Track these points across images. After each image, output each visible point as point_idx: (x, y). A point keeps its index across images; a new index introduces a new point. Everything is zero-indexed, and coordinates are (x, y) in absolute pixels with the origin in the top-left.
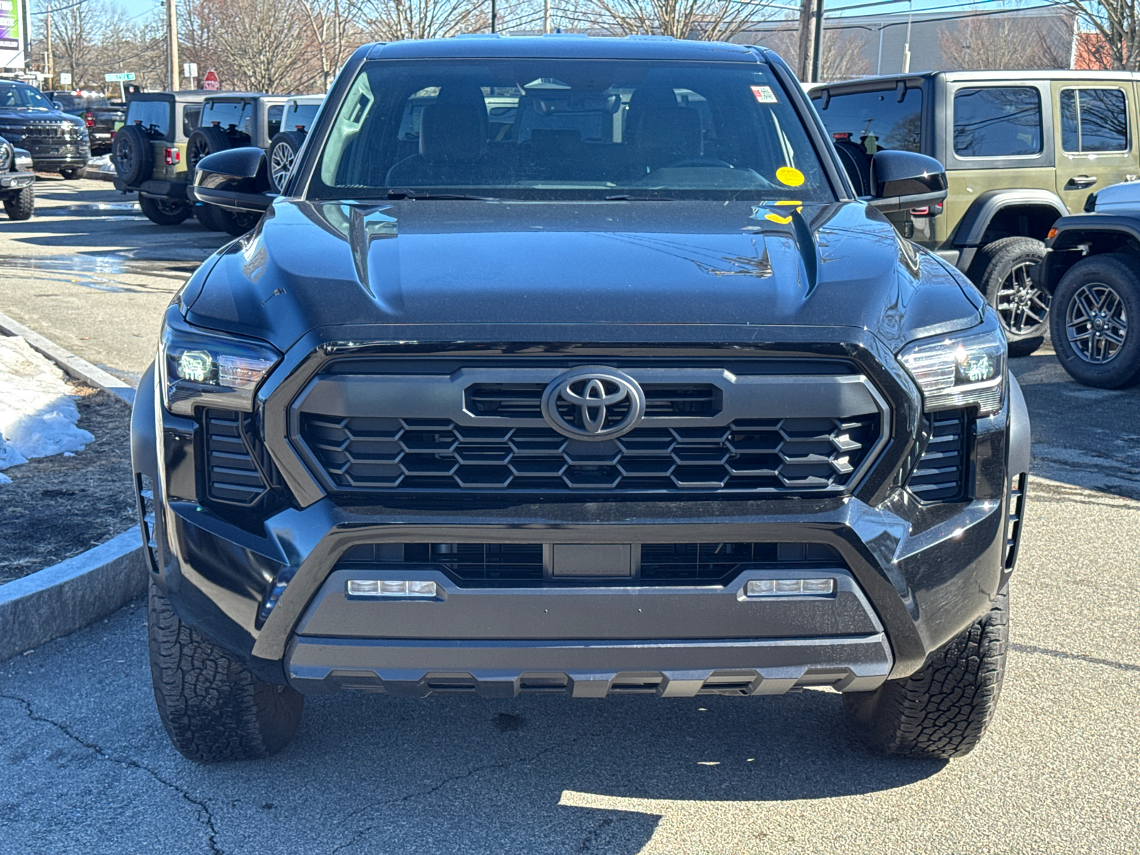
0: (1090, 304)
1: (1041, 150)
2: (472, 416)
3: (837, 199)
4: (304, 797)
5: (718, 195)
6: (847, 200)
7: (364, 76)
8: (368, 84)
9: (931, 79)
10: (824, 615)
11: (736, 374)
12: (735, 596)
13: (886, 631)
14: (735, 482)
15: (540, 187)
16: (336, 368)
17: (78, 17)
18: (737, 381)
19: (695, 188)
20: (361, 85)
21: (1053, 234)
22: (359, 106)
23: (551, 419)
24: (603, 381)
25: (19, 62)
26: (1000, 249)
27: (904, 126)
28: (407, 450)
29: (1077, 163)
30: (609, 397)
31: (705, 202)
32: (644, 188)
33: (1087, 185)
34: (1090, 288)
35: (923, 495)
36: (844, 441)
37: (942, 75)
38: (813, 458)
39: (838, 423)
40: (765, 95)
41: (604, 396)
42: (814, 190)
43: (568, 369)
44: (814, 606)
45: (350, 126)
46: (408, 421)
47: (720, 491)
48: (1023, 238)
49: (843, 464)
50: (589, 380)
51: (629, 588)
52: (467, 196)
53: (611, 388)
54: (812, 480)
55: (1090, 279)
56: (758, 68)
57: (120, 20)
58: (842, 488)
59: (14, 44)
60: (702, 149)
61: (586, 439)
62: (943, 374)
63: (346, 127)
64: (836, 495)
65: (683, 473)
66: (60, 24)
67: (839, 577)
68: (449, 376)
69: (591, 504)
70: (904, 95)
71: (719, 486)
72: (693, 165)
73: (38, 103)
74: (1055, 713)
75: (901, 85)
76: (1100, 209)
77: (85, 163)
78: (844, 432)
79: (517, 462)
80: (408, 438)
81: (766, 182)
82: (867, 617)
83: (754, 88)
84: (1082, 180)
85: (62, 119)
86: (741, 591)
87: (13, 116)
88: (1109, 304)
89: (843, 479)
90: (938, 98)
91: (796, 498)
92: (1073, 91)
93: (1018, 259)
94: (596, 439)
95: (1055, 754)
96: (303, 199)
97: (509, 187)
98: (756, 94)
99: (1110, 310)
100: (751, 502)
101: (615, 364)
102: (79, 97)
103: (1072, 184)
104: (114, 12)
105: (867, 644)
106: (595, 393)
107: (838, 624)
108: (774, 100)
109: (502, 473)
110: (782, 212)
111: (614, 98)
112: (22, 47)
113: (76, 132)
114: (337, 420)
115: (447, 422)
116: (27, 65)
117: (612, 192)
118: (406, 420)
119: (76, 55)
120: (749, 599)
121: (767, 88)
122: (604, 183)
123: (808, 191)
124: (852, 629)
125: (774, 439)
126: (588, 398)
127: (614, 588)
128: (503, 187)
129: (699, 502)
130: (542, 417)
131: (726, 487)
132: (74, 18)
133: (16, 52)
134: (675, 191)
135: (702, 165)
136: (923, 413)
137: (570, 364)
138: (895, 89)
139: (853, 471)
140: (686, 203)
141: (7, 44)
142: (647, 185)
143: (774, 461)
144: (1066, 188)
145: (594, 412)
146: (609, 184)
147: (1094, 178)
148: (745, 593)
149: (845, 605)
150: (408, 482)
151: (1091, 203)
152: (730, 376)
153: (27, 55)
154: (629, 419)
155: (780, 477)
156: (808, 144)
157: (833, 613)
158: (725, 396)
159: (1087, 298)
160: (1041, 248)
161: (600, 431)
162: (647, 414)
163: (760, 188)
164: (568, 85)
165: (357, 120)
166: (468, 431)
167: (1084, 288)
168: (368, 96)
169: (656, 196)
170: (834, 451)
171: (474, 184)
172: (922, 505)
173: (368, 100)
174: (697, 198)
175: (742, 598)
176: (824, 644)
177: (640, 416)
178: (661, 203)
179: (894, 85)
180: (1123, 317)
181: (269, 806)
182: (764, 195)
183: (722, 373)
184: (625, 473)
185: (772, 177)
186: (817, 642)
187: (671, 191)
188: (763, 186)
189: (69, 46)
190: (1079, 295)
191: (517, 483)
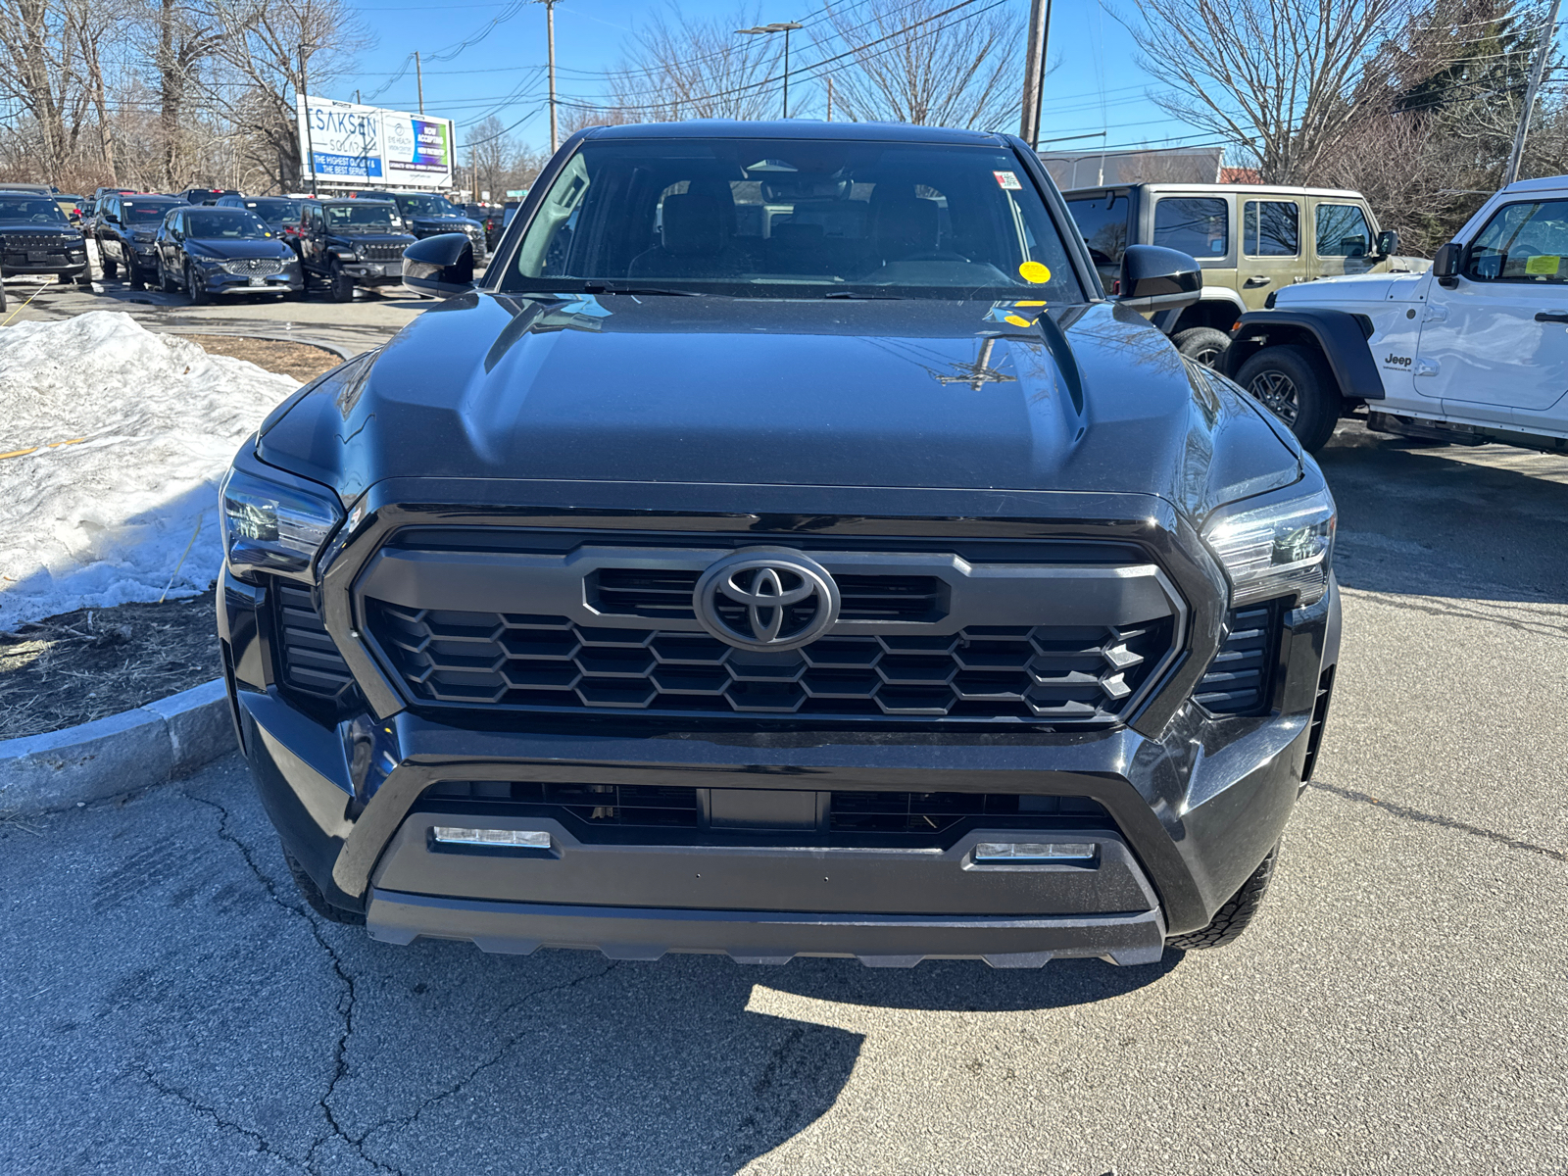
0: (1266, 387)
1: (1226, 253)
2: (597, 613)
3: (1087, 300)
4: (463, 976)
5: (953, 294)
6: (1097, 300)
7: (580, 156)
8: (584, 166)
9: (1137, 190)
10: (1080, 890)
11: (970, 560)
12: (958, 865)
13: (1162, 905)
14: (961, 708)
15: (759, 281)
16: (411, 539)
17: (495, 150)
18: (972, 573)
19: (927, 285)
20: (576, 166)
21: (1238, 326)
22: (573, 189)
23: (706, 622)
24: (779, 571)
25: (449, 183)
26: (1188, 338)
27: (1105, 232)
28: (509, 655)
29: (1256, 265)
30: (787, 593)
31: (938, 301)
32: (870, 284)
33: (1262, 284)
34: (1267, 375)
35: (1214, 707)
36: (1121, 655)
37: (1147, 186)
38: (1075, 677)
39: (1114, 632)
40: (1009, 181)
41: (781, 592)
42: (1061, 288)
43: (733, 551)
44: (1068, 880)
45: (560, 211)
46: (511, 617)
47: (942, 720)
48: (1207, 329)
49: (1117, 686)
50: (761, 569)
51: (812, 849)
52: (672, 291)
53: (792, 580)
54: (1072, 706)
55: (1268, 366)
56: (1001, 153)
57: (525, 153)
58: (1114, 718)
59: (444, 169)
60: (939, 240)
61: (756, 649)
62: (1259, 553)
63: (553, 211)
64: (1105, 728)
65: (893, 695)
66: (483, 156)
67: (1105, 842)
68: (563, 556)
69: (763, 734)
70: (1112, 203)
71: (940, 713)
72: (926, 259)
73: (449, 211)
74: (1291, 862)
75: (1110, 194)
76: (1279, 306)
77: (482, 256)
78: (1122, 643)
79: (662, 672)
80: (513, 639)
81: (1007, 279)
82: (1139, 892)
83: (997, 174)
84: (1258, 280)
85: (465, 224)
86: (967, 858)
87: (430, 221)
88: (1284, 389)
89: (1116, 705)
90: (1141, 206)
91: (1048, 730)
92: (1255, 203)
93: (1201, 347)
94: (770, 650)
95: (1300, 929)
96: (496, 290)
97: (720, 281)
98: (999, 180)
99: (1283, 394)
100: (985, 735)
101: (801, 544)
102: (484, 207)
103: (1250, 283)
104: (521, 147)
105: (1136, 925)
106: (768, 587)
107: (1099, 901)
108: (1018, 186)
109: (640, 689)
110: (1027, 315)
111: (845, 183)
112: (450, 171)
113: (476, 233)
114: (413, 612)
115: (563, 620)
116: (454, 185)
117: (836, 288)
118: (505, 615)
119: (494, 179)
120: (978, 868)
121: (1011, 174)
122: (830, 278)
123: (1054, 289)
124: (1117, 906)
125: (1021, 652)
126: (758, 595)
127: (791, 849)
128: (714, 280)
129: (912, 734)
130: (695, 618)
131: (951, 714)
132: (493, 151)
133: (445, 175)
134: (905, 287)
135: (936, 259)
136: (1228, 609)
137: (737, 542)
138: (1105, 198)
139: (1131, 695)
140: (917, 302)
141: (439, 169)
142: (874, 281)
143: (1019, 682)
144: (1245, 287)
145: (766, 614)
146: (837, 279)
147: (1267, 279)
148: (973, 859)
149: (1111, 879)
150: (512, 696)
151: (1271, 300)
152: (962, 565)
153: (454, 177)
154: (816, 622)
155: (1028, 703)
156: (1055, 236)
157: (1093, 887)
158: (954, 593)
159: (1264, 384)
160: (1225, 340)
161: (774, 640)
162: (841, 617)
163: (1000, 286)
164: (795, 167)
165: (568, 205)
166: (591, 633)
167: (1262, 374)
168: (583, 179)
169: (883, 293)
170: (1105, 668)
171: (682, 277)
172: (1212, 720)
173: (583, 183)
174: (929, 297)
175: (969, 867)
176: (1079, 925)
177: (832, 618)
178: (887, 303)
179: (1104, 195)
180: (1295, 401)
181: (420, 989)
182: (1005, 294)
183: (952, 560)
184: (810, 694)
185: (1016, 274)
186: (1069, 923)
187: (901, 288)
188: (1004, 283)
189: (490, 171)
190: (1257, 381)
191: (661, 701)
